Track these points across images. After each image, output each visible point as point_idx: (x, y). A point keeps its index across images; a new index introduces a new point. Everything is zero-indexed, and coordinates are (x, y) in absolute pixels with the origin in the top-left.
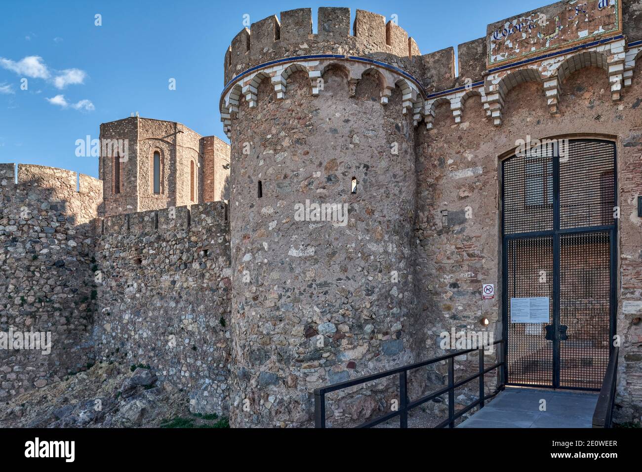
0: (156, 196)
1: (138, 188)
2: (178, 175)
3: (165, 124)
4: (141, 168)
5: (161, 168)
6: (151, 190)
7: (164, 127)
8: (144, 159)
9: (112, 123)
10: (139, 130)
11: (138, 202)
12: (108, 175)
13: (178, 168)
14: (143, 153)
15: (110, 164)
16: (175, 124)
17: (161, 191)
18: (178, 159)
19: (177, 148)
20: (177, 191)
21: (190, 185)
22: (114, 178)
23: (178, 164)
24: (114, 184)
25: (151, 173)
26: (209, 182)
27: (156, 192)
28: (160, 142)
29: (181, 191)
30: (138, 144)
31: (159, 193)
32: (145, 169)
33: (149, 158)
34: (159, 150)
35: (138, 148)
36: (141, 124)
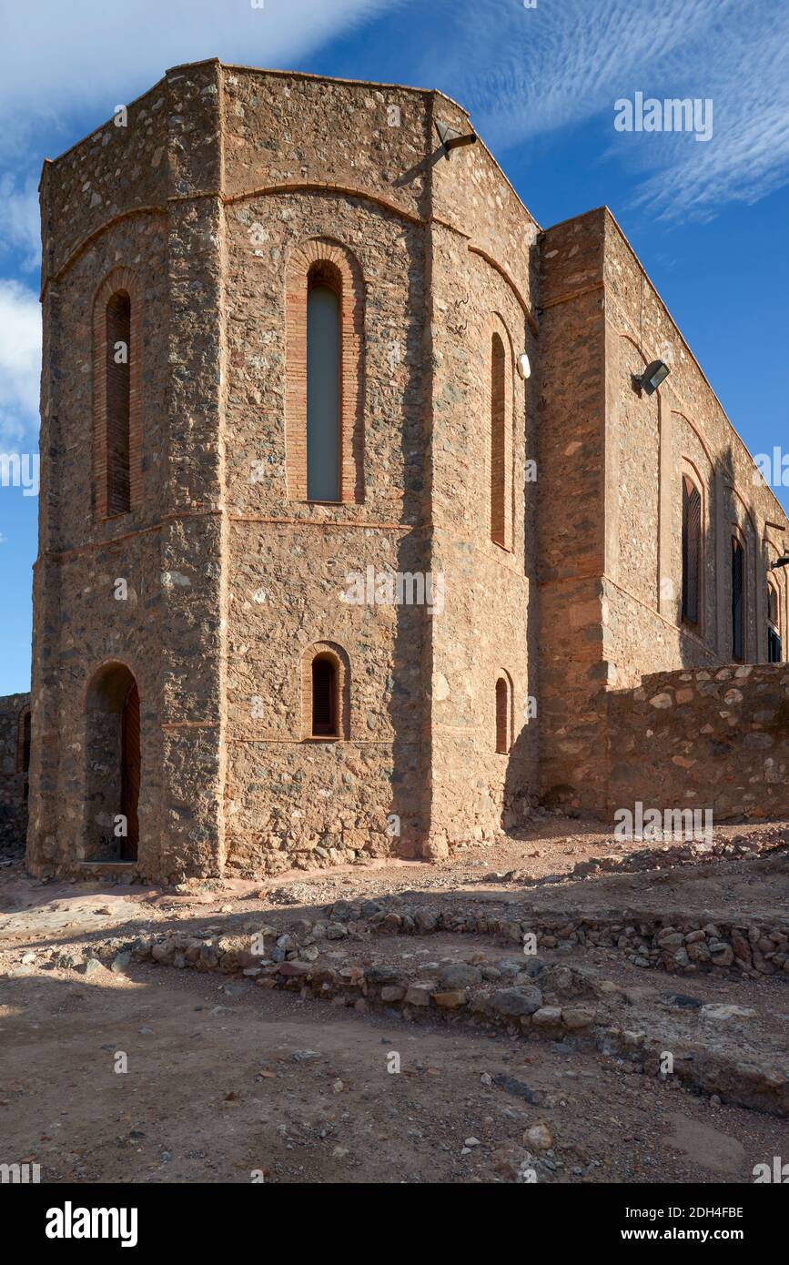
0: (323, 512)
1: (222, 469)
2: (438, 391)
3: (370, 103)
4: (237, 359)
5: (350, 359)
6: (293, 477)
7: (362, 119)
8: (257, 306)
9: (87, 143)
10: (230, 140)
11: (224, 549)
12: (75, 428)
13: (438, 353)
14: (250, 275)
15: (86, 368)
16: (429, 98)
17: (349, 487)
18: (439, 303)
19: (438, 236)
20: (438, 479)
21: (489, 462)
22: (102, 435)
23: (438, 329)
24: (101, 471)
25: (293, 390)
26: (573, 448)
27: (323, 487)
28: (346, 207)
29: (454, 480)
30: (222, 222)
31: (335, 499)
32: (260, 363)
33: (285, 303)
34: (337, 257)
35: (220, 241)
36: (238, 109)
